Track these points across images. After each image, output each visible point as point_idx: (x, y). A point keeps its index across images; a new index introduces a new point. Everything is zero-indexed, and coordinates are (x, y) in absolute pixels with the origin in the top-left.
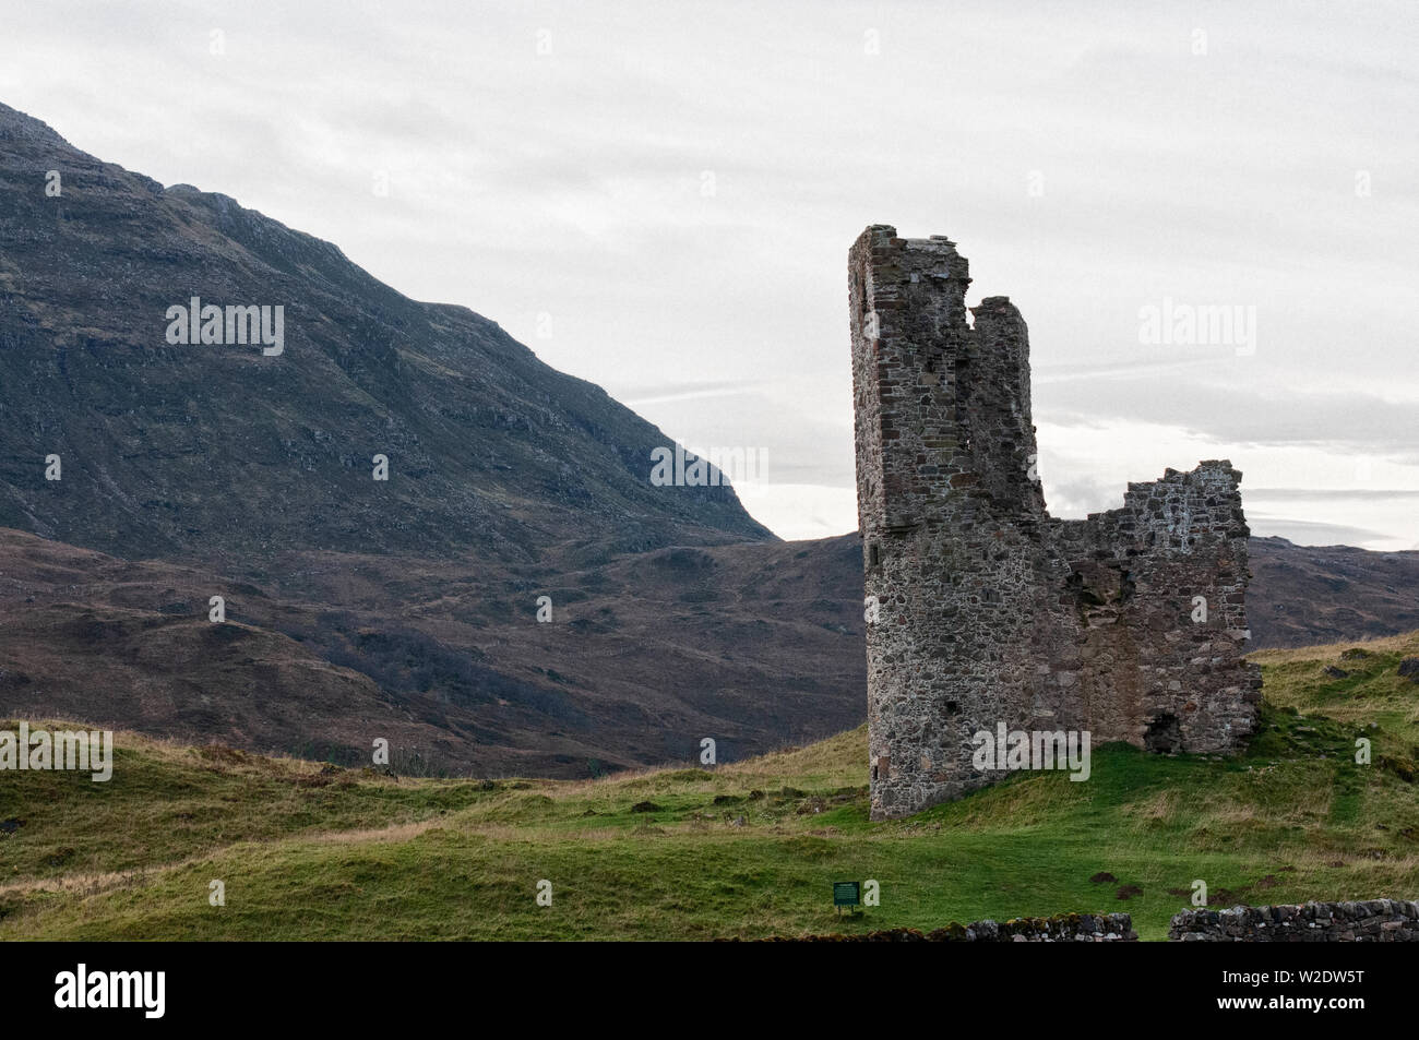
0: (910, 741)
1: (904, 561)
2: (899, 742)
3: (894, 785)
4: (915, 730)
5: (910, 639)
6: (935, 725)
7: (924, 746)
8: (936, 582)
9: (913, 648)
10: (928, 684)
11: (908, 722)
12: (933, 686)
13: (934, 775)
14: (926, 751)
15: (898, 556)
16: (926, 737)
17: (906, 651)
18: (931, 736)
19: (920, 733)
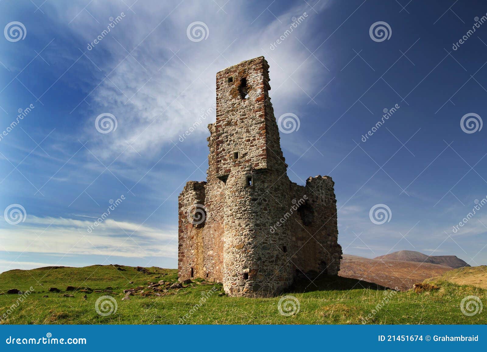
0: (270, 262)
1: (266, 185)
2: (264, 262)
3: (260, 282)
4: (272, 257)
5: (269, 217)
6: (280, 256)
7: (275, 265)
8: (279, 195)
9: (271, 221)
10: (277, 237)
11: (268, 253)
12: (279, 239)
13: (280, 278)
14: (276, 267)
15: (263, 182)
16: (276, 261)
17: (267, 222)
18: (279, 260)
19: (274, 259)
